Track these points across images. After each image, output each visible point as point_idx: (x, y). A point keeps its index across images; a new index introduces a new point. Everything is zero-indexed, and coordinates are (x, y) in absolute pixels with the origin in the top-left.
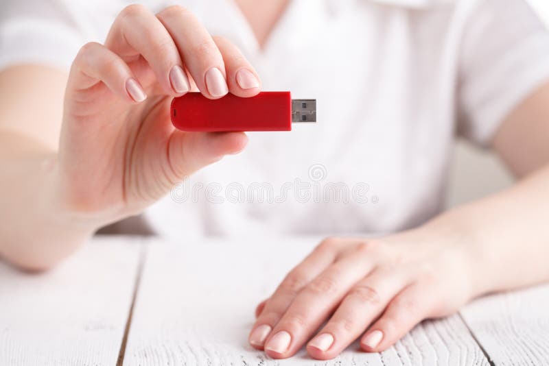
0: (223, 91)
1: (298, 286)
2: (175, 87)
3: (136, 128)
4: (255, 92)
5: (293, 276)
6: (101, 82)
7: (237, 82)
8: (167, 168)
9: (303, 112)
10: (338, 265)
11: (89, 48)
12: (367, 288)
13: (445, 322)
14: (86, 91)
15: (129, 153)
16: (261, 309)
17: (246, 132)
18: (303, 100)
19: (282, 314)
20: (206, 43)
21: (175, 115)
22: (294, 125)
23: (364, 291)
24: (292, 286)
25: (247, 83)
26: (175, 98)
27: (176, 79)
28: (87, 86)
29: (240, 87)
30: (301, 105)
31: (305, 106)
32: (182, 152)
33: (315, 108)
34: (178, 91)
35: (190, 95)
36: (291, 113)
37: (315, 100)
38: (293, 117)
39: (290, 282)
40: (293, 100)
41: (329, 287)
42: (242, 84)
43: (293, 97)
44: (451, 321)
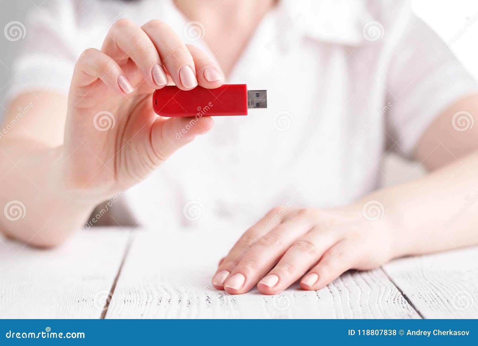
0: (193, 84)
1: (251, 242)
2: (156, 81)
3: (125, 120)
4: (219, 85)
5: (248, 235)
6: (99, 79)
7: (204, 77)
8: (150, 150)
9: (257, 100)
10: (283, 224)
11: (89, 53)
12: (305, 241)
13: (370, 273)
14: (86, 87)
15: (119, 139)
16: (222, 262)
17: (212, 117)
18: (256, 91)
19: (237, 263)
20: (180, 47)
21: (156, 104)
22: (250, 111)
23: (304, 244)
24: (247, 242)
25: (212, 77)
26: (156, 90)
27: (157, 75)
28: (87, 83)
29: (207, 80)
30: (255, 95)
31: (258, 95)
32: (162, 137)
33: (266, 97)
34: (158, 84)
35: (167, 88)
36: (247, 102)
37: (266, 91)
38: (249, 105)
39: (245, 239)
40: (249, 91)
41: (276, 241)
42: (209, 78)
43: (249, 88)
44: (375, 272)
